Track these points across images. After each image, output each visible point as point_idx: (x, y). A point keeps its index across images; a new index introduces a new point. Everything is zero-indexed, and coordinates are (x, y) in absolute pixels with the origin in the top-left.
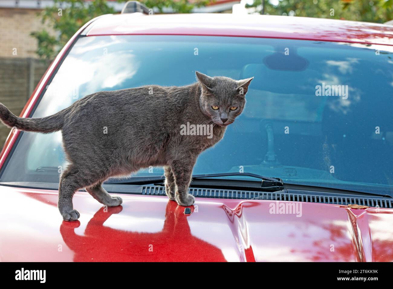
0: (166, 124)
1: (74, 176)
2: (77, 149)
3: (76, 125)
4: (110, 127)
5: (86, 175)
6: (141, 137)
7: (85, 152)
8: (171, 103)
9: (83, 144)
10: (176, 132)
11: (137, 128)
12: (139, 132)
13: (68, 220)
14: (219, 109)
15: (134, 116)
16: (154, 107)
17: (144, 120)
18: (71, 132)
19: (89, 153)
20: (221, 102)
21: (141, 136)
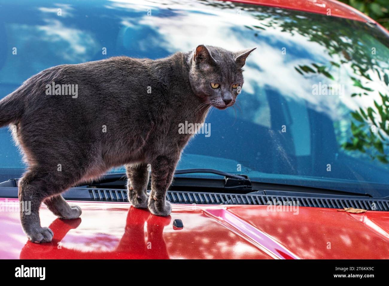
0: (152, 108)
1: (41, 181)
2: (44, 144)
3: (43, 111)
4: (88, 113)
5: (57, 179)
6: (126, 126)
7: (56, 148)
8: (155, 81)
9: (54, 137)
10: (164, 118)
11: (122, 114)
12: (124, 118)
13: (39, 242)
14: (219, 87)
15: (117, 98)
16: (137, 85)
17: (129, 102)
18: (37, 121)
19: (62, 148)
20: (224, 78)
21: (126, 124)
